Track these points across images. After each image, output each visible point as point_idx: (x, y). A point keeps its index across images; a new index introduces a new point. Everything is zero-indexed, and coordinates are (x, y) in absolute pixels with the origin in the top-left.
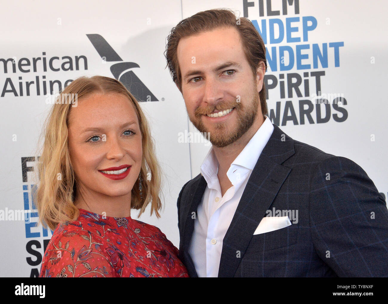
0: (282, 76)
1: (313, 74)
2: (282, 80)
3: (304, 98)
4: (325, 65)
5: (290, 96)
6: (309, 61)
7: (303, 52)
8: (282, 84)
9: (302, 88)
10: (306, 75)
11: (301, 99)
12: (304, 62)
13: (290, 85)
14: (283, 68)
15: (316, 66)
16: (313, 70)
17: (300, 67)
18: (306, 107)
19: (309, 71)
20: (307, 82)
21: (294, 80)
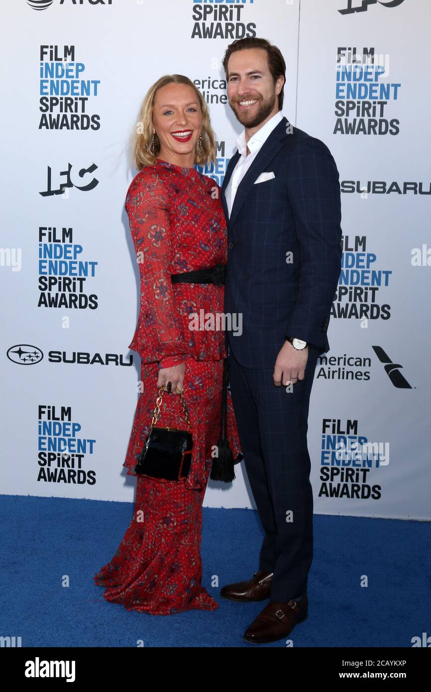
0: (359, 103)
1: (379, 103)
2: (359, 105)
3: (372, 118)
4: (387, 98)
5: (363, 115)
6: (378, 94)
7: (374, 88)
8: (359, 107)
9: (371, 111)
10: (374, 103)
11: (370, 118)
12: (374, 95)
13: (364, 109)
14: (360, 97)
15: (381, 98)
16: (379, 100)
17: (371, 97)
18: (373, 124)
19: (377, 101)
20: (374, 108)
21: (367, 106)
